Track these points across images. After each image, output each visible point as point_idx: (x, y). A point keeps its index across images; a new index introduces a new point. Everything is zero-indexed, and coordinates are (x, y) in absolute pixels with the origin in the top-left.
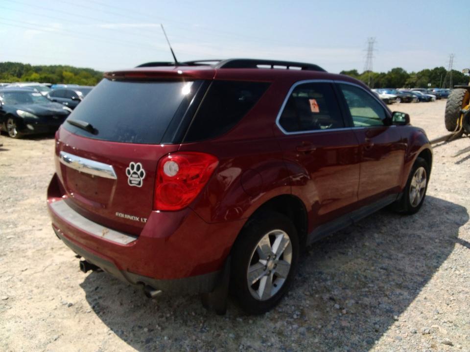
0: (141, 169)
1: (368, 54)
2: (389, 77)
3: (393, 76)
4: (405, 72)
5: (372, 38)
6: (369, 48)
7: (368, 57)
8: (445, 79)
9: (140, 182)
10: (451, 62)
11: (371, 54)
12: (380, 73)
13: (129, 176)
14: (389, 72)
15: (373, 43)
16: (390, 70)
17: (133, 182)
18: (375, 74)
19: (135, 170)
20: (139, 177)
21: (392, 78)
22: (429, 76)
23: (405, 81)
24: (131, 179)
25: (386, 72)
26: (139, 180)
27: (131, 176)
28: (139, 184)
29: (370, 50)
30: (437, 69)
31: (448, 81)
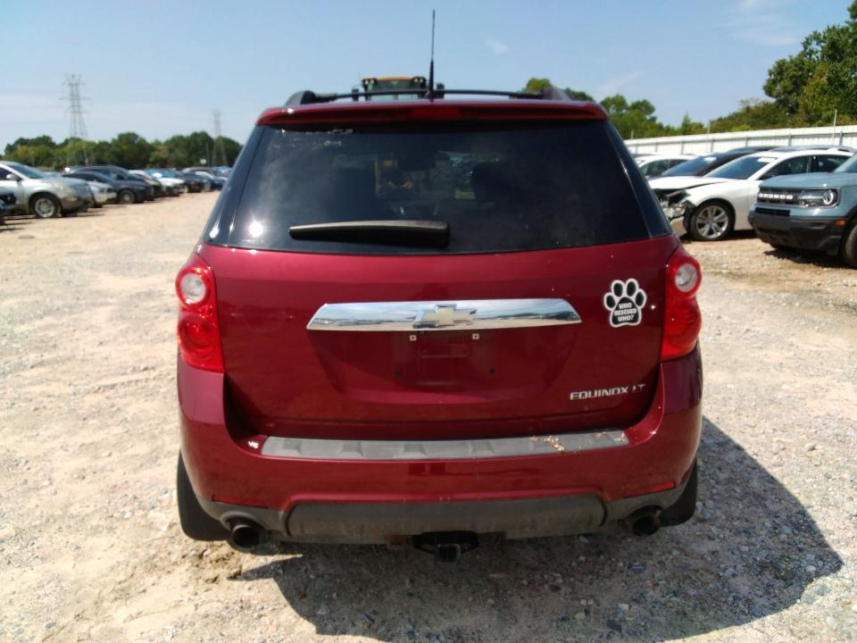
0: (638, 290)
1: (73, 106)
2: (118, 150)
3: (125, 147)
4: (143, 141)
5: (73, 76)
6: (72, 95)
7: (74, 112)
8: (214, 152)
9: (636, 316)
10: (217, 123)
11: (79, 106)
12: (97, 142)
13: (612, 310)
14: (114, 140)
15: (77, 85)
16: (116, 137)
17: (620, 319)
18: (91, 144)
19: (625, 294)
20: (633, 307)
21: (123, 151)
22: (187, 147)
23: (149, 157)
24: (617, 313)
25: (109, 140)
26: (634, 311)
27: (617, 309)
28: (635, 319)
29: (75, 98)
30: (195, 135)
31: (219, 154)
